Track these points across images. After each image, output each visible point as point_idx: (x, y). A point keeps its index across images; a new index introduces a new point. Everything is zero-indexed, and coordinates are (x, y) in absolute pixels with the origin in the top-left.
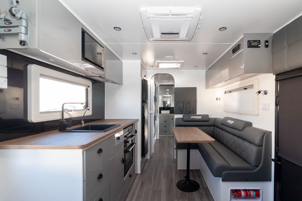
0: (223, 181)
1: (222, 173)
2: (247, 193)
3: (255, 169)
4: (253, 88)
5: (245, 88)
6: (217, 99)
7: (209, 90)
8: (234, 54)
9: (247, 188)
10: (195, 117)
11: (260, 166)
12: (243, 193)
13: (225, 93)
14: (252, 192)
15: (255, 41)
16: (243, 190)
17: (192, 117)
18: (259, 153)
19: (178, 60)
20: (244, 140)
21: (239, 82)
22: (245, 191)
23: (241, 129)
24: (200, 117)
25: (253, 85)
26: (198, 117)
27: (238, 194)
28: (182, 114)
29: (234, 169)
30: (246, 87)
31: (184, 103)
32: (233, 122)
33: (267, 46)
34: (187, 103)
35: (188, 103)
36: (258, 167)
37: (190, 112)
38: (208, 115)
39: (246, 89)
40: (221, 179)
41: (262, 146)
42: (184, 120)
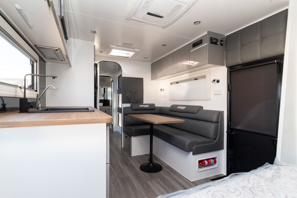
0: (193, 154)
1: (193, 148)
2: (208, 162)
3: (214, 141)
4: (205, 78)
5: (195, 78)
6: (161, 90)
7: (155, 81)
8: (194, 48)
9: (209, 158)
10: (143, 106)
11: (217, 139)
12: (206, 162)
13: (171, 84)
14: (211, 160)
15: (215, 39)
16: (206, 160)
17: (141, 106)
18: (216, 129)
19: (134, 49)
20: (200, 120)
21: (188, 74)
22: (207, 160)
23: (196, 112)
24: (148, 106)
25: (205, 76)
26: (146, 106)
27: (203, 164)
28: (130, 103)
29: (200, 143)
30: (197, 78)
31: (131, 92)
32: (184, 107)
33: (222, 45)
34: (134, 93)
35: (136, 92)
36: (216, 139)
37: (137, 101)
38: (154, 105)
39: (197, 79)
40: (192, 153)
41: (218, 123)
42: (133, 108)
